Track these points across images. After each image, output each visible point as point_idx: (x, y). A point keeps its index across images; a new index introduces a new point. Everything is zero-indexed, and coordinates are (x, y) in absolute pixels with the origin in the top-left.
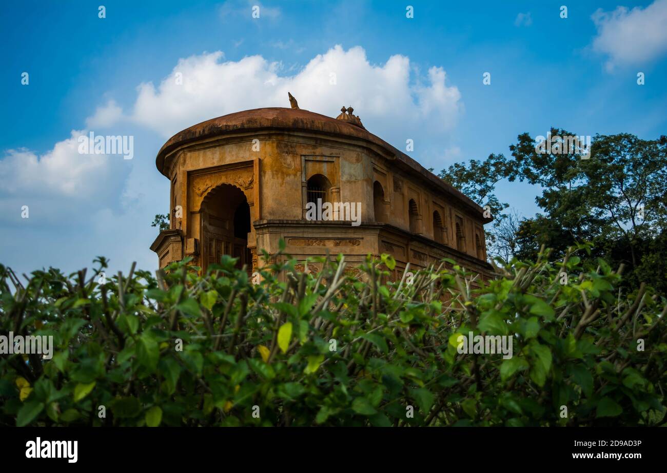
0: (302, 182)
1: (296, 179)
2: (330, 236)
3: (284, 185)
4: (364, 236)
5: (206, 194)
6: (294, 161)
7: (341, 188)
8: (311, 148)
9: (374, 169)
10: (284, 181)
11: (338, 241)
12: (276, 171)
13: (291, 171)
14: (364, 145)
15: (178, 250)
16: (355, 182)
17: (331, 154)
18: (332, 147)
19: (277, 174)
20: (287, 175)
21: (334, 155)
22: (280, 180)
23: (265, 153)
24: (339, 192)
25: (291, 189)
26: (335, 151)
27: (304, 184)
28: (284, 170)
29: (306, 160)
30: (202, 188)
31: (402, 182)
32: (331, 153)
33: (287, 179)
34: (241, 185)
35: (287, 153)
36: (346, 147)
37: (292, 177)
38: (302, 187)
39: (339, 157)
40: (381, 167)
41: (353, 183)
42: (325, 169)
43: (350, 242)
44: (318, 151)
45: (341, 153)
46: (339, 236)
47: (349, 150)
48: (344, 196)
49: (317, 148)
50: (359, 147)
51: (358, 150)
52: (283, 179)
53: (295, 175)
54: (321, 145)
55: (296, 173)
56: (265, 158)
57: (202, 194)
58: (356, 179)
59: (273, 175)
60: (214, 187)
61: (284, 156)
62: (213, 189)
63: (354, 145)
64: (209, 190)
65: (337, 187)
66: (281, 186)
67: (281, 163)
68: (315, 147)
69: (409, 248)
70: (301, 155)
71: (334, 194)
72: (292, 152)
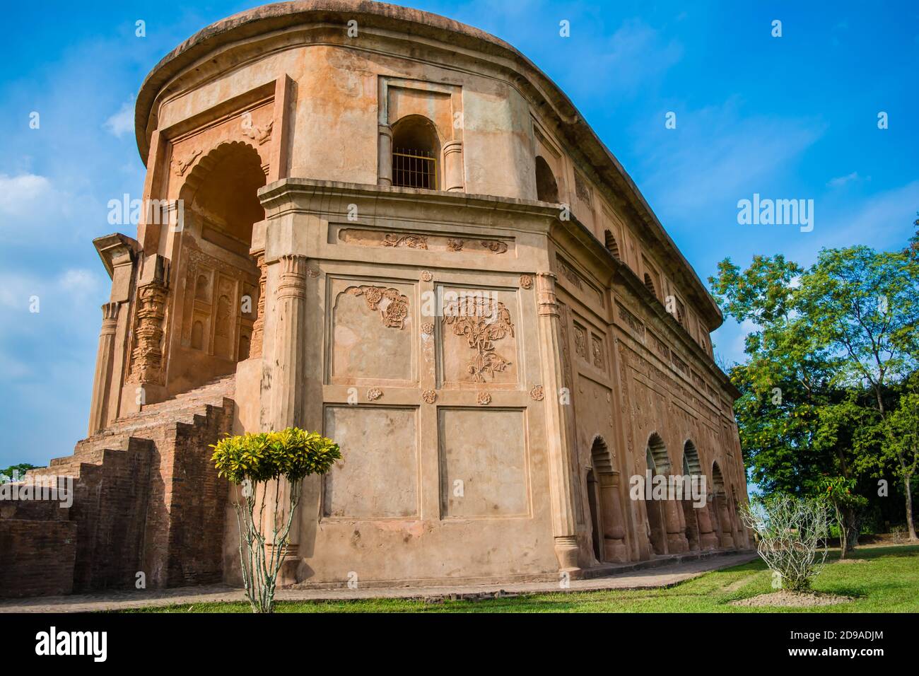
0: (379, 125)
1: (366, 116)
2: (438, 228)
3: (338, 127)
4: (515, 234)
5: (190, 170)
6: (363, 84)
7: (465, 143)
8: (400, 65)
9: (536, 130)
10: (340, 119)
11: (456, 241)
12: (323, 99)
13: (354, 102)
14: (514, 67)
15: (122, 279)
16: (495, 134)
17: (443, 80)
18: (444, 67)
19: (324, 105)
20: (346, 109)
21: (450, 82)
22: (330, 117)
23: (303, 68)
24: (459, 151)
25: (353, 136)
26: (451, 76)
27: (383, 130)
28: (341, 98)
29: (389, 87)
30: (186, 159)
31: (591, 189)
32: (443, 77)
33: (349, 115)
34: (253, 138)
35: (348, 68)
36: (475, 69)
37: (358, 113)
38: (380, 134)
39: (461, 86)
40: (549, 133)
41: (491, 136)
42: (429, 108)
43: (484, 245)
44: (417, 71)
45: (465, 80)
46: (460, 230)
47: (483, 76)
48: (471, 160)
49: (413, 66)
50: (504, 70)
51: (501, 77)
52: (338, 115)
53: (365, 110)
54: (422, 61)
55: (367, 105)
56: (300, 77)
57: (183, 172)
58: (498, 130)
59: (315, 106)
60: (206, 154)
61: (342, 72)
62: (204, 158)
63: (494, 67)
64: (197, 162)
65: (457, 141)
66: (332, 127)
67: (335, 86)
68: (409, 62)
69: (612, 295)
70: (379, 76)
71: (451, 155)
72: (359, 67)
